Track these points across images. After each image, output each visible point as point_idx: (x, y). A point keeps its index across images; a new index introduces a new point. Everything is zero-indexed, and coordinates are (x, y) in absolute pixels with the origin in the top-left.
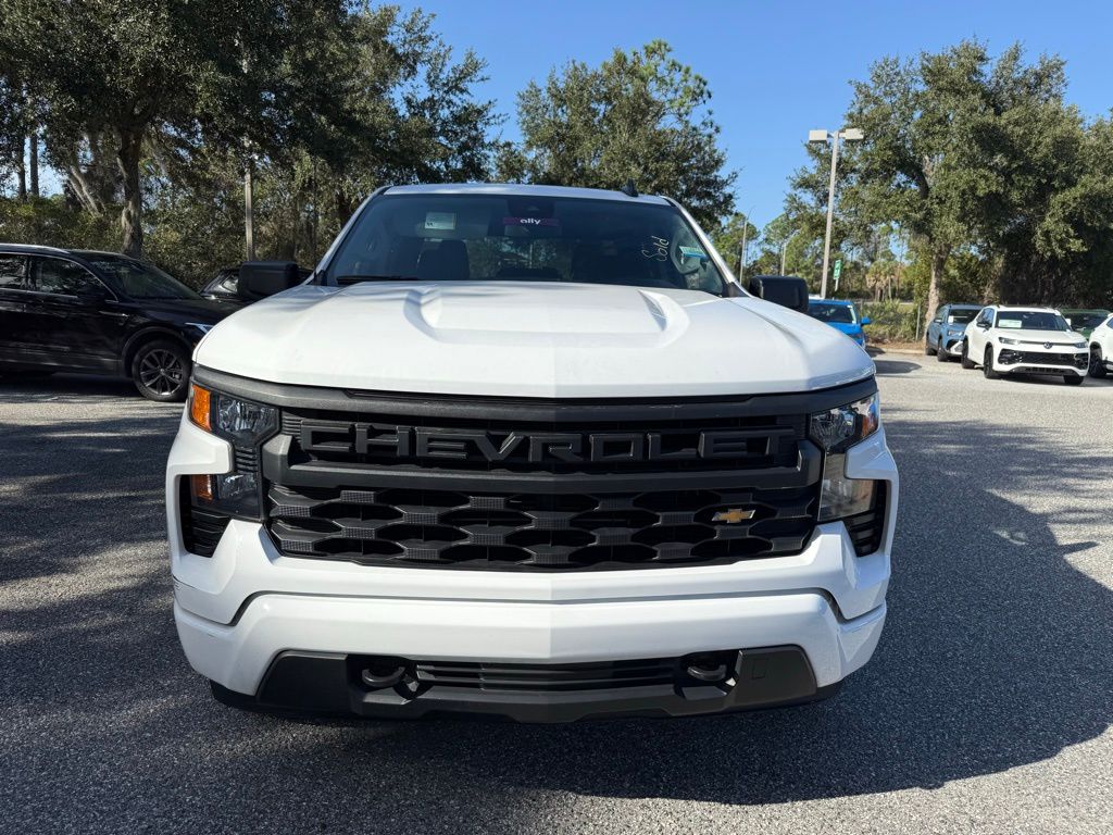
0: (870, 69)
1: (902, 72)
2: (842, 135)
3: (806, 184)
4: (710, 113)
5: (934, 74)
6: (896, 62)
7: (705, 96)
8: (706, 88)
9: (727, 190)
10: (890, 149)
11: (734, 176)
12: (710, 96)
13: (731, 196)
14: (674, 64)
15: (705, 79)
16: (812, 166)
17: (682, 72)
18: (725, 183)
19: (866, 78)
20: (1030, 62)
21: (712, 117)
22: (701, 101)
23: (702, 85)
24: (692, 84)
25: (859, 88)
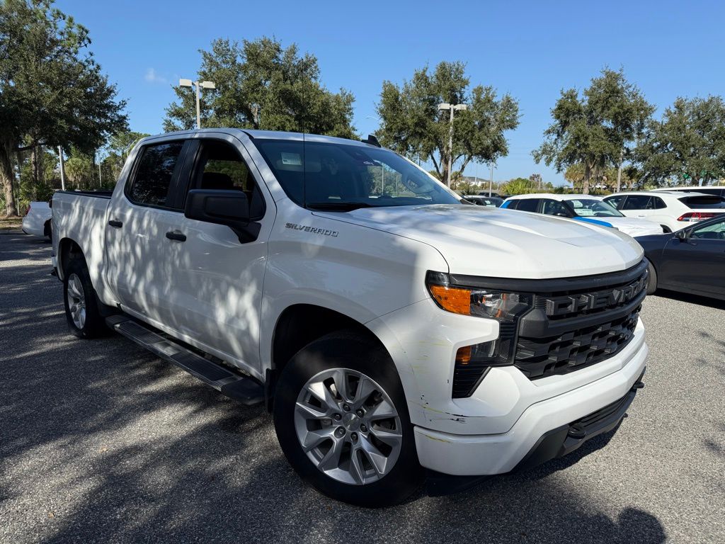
0: (213, 44)
1: (231, 49)
2: (201, 84)
3: (178, 114)
4: (91, 55)
5: (252, 54)
6: (227, 42)
7: (86, 41)
8: (88, 35)
9: (120, 113)
10: (234, 98)
11: (124, 104)
12: (90, 42)
13: (124, 118)
14: (58, 13)
15: (86, 28)
16: (180, 103)
17: (66, 20)
18: (117, 108)
19: (210, 50)
20: (301, 56)
21: (93, 58)
22: (83, 44)
23: (84, 33)
24: (75, 31)
25: (205, 54)
